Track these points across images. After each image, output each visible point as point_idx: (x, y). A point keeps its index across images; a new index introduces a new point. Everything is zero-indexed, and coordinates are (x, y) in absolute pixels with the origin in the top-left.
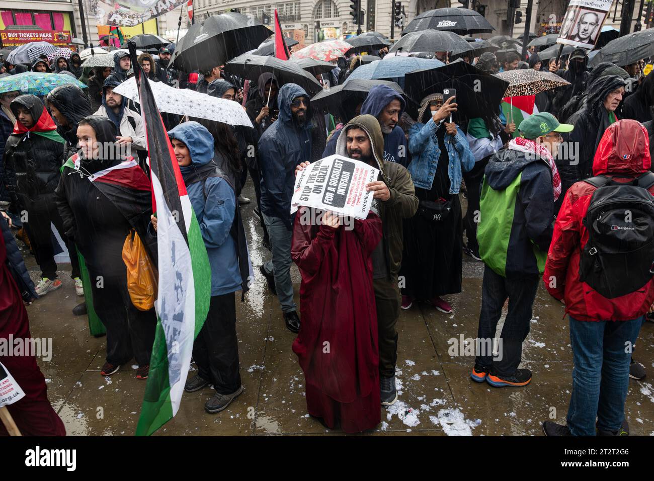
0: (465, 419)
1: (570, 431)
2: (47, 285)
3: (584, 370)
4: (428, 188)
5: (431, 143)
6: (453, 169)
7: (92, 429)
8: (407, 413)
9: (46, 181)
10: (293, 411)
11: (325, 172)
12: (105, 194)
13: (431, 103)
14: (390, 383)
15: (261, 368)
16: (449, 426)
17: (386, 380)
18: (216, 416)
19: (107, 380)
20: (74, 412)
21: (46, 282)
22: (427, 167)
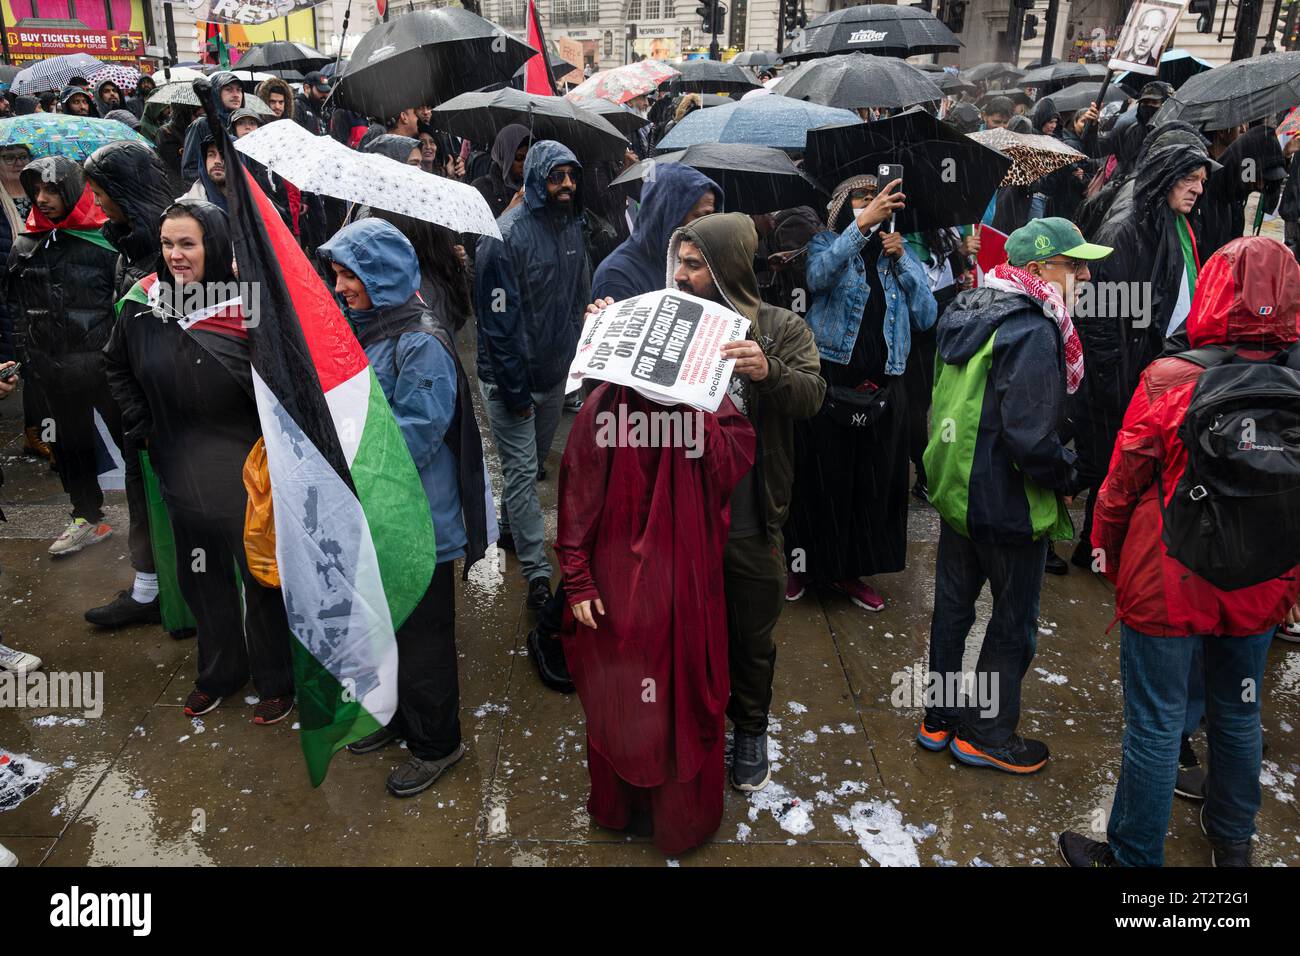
0: (904, 823)
1: (1112, 853)
2: (82, 532)
3: (1147, 734)
4: (842, 362)
5: (852, 273)
6: (893, 325)
7: (163, 821)
8: (787, 807)
9: (86, 327)
10: (563, 796)
11: (642, 318)
12: (214, 355)
13: (853, 194)
14: (755, 747)
15: (501, 709)
16: (872, 836)
17: (748, 740)
18: (409, 802)
19: (195, 725)
20: (128, 786)
21: (81, 526)
22: (843, 319)
